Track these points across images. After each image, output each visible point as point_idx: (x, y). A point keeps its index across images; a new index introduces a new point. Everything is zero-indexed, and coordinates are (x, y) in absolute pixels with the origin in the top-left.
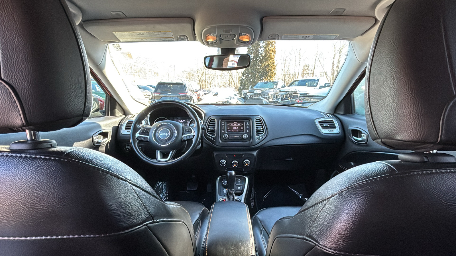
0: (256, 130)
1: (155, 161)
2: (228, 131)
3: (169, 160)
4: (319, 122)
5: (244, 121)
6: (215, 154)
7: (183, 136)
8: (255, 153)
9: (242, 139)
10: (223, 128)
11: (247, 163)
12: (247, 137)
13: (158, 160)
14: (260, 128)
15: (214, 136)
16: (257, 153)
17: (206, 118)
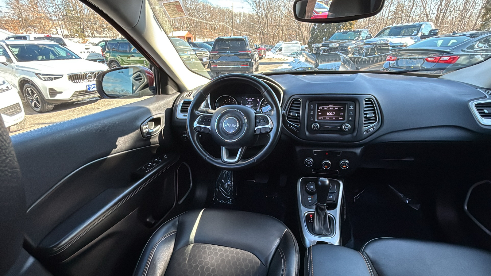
0: (365, 117)
1: (220, 161)
2: (319, 118)
3: (238, 161)
4: (477, 106)
5: (346, 104)
6: (298, 149)
7: (256, 128)
8: (358, 151)
9: (341, 131)
10: (312, 113)
11: (346, 165)
12: (349, 127)
13: (223, 160)
14: (370, 115)
15: (298, 125)
16: (361, 151)
17: (287, 98)
